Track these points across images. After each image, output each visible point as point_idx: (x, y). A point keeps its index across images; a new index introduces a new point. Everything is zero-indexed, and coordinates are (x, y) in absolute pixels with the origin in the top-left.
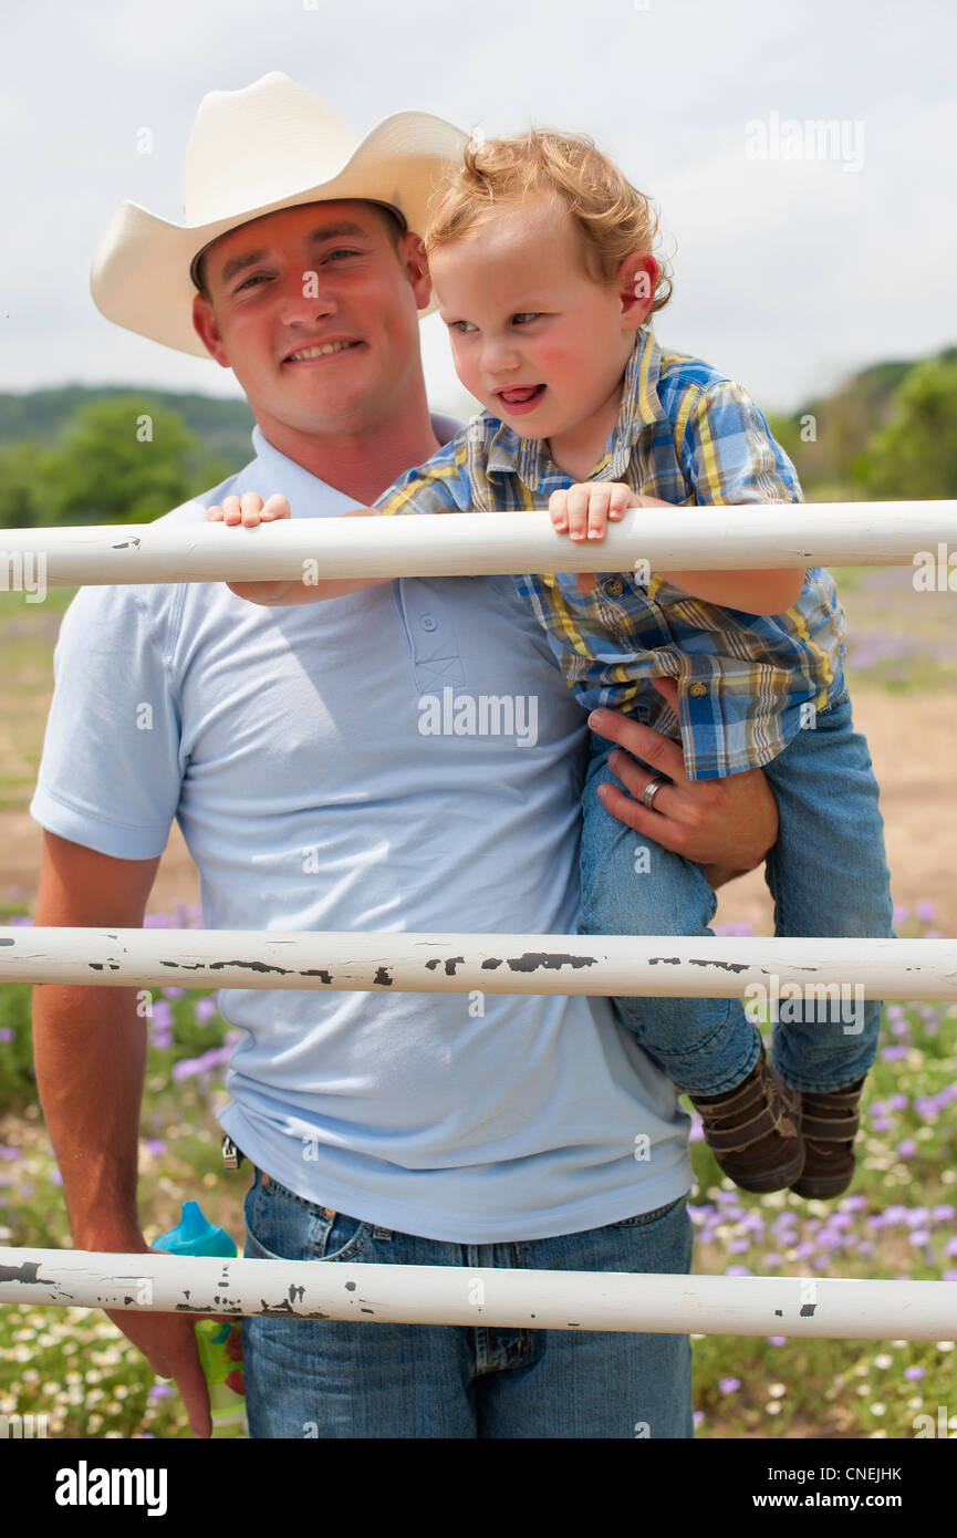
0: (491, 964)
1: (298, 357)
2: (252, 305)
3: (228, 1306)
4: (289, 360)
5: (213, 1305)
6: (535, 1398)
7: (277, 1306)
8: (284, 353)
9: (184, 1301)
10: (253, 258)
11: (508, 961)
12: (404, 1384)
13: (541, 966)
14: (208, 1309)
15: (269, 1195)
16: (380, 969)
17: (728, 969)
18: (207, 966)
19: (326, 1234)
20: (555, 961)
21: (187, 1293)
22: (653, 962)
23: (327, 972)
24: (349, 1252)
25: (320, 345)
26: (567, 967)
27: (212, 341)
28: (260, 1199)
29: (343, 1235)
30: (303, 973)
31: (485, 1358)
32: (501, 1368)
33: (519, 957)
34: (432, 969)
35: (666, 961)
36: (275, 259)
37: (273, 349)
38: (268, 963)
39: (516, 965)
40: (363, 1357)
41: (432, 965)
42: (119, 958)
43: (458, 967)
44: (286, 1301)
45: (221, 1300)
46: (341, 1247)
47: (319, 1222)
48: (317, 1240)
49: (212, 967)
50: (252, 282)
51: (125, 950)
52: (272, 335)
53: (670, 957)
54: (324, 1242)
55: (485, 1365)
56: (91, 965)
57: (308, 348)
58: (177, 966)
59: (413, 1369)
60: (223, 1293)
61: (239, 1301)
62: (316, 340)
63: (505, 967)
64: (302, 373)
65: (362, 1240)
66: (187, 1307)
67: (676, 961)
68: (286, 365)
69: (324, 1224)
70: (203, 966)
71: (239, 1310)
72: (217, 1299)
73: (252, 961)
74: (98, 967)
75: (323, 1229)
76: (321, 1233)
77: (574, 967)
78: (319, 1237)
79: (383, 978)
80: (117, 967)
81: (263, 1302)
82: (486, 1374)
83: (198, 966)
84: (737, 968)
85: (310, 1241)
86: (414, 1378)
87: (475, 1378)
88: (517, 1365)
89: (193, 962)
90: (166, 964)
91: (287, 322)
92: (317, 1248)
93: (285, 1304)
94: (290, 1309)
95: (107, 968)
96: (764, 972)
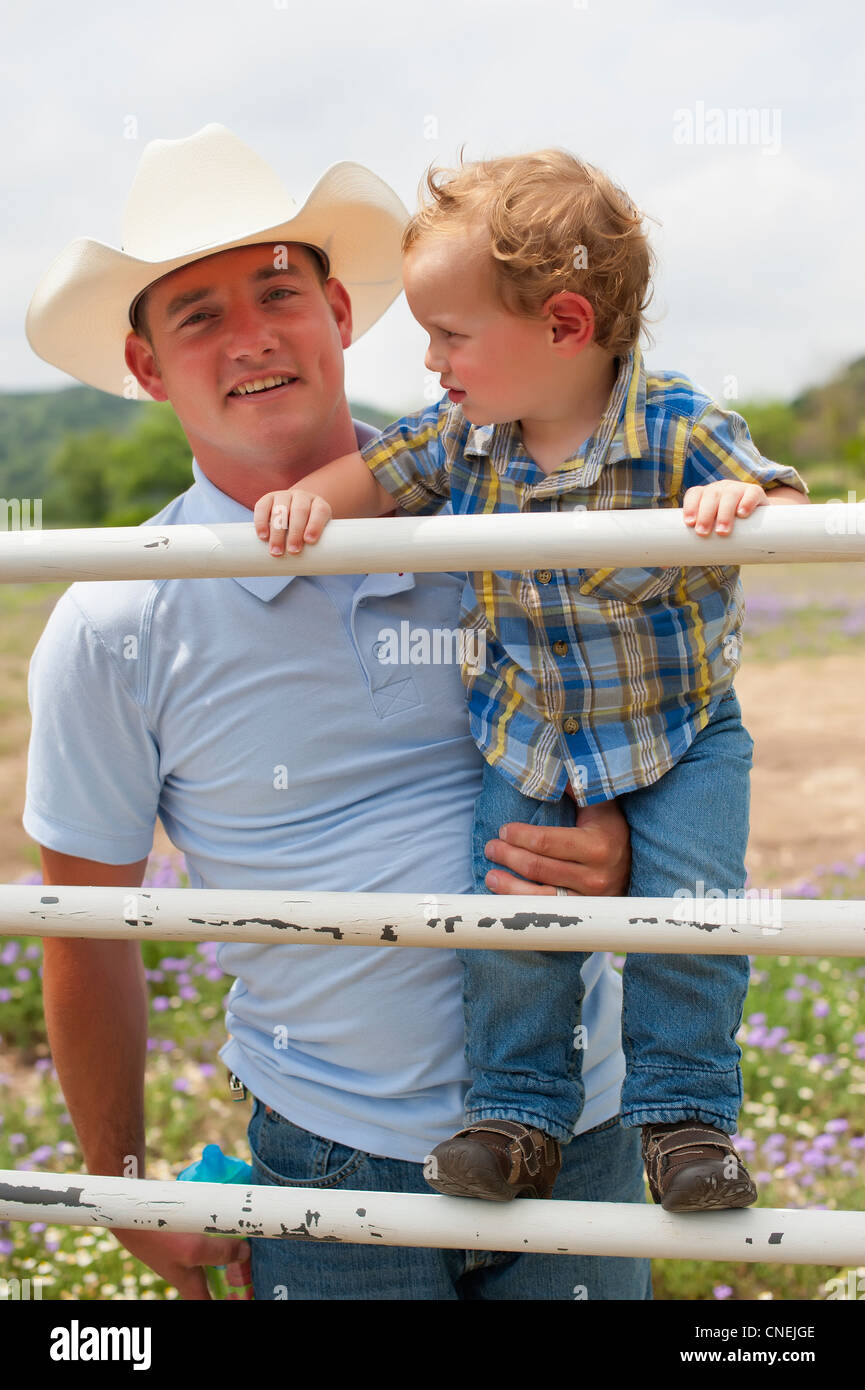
0: (486, 923)
1: (242, 391)
2: (195, 342)
3: (251, 1229)
4: (232, 394)
5: (237, 1227)
6: (517, 1289)
7: (296, 1230)
8: (228, 386)
9: (211, 1224)
10: (199, 294)
11: (502, 920)
12: (402, 1286)
13: (531, 925)
14: (233, 1231)
15: (272, 1121)
16: (386, 926)
17: (701, 928)
18: (231, 923)
19: (327, 1156)
20: (544, 920)
21: (214, 1217)
22: (633, 921)
23: (338, 929)
24: (349, 1170)
25: (263, 378)
26: (555, 926)
27: (145, 377)
28: (265, 1126)
29: (342, 1157)
30: (317, 930)
31: (473, 1258)
32: (487, 1265)
33: (511, 916)
34: (434, 927)
35: (645, 921)
36: (220, 297)
37: (218, 380)
38: (285, 920)
39: (509, 924)
40: (364, 1262)
41: (433, 923)
42: (153, 916)
43: (457, 925)
44: (303, 1225)
45: (245, 1224)
46: (341, 1166)
47: (320, 1145)
48: (319, 1161)
49: (235, 924)
50: (195, 319)
51: (157, 908)
52: (217, 369)
53: (648, 918)
54: (326, 1163)
55: (473, 1264)
56: (127, 921)
57: (251, 381)
58: (203, 922)
59: (409, 1273)
60: (247, 1217)
61: (261, 1225)
62: (260, 373)
63: (499, 925)
64: (245, 408)
65: (359, 1159)
66: (213, 1230)
67: (653, 921)
68: (231, 400)
69: (324, 1147)
70: (227, 923)
71: (261, 1232)
72: (241, 1223)
73: (272, 918)
74: (133, 923)
75: (324, 1151)
76: (322, 1154)
77: (562, 926)
78: (321, 1157)
79: (389, 934)
80: (150, 924)
81: (282, 1226)
82: (474, 1270)
83: (223, 923)
84: (709, 927)
85: (312, 1162)
86: (410, 1282)
87: (464, 1275)
88: (500, 1261)
89: (218, 919)
90: (194, 921)
91: (234, 356)
92: (319, 1168)
93: (302, 1228)
94: (307, 1232)
95: (141, 924)
96: (734, 931)
